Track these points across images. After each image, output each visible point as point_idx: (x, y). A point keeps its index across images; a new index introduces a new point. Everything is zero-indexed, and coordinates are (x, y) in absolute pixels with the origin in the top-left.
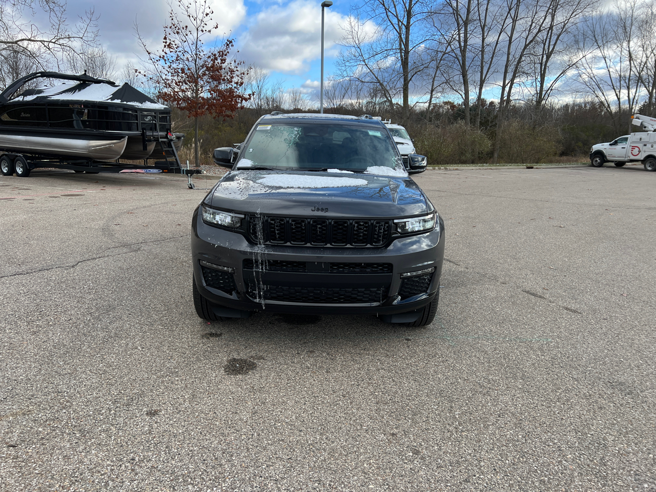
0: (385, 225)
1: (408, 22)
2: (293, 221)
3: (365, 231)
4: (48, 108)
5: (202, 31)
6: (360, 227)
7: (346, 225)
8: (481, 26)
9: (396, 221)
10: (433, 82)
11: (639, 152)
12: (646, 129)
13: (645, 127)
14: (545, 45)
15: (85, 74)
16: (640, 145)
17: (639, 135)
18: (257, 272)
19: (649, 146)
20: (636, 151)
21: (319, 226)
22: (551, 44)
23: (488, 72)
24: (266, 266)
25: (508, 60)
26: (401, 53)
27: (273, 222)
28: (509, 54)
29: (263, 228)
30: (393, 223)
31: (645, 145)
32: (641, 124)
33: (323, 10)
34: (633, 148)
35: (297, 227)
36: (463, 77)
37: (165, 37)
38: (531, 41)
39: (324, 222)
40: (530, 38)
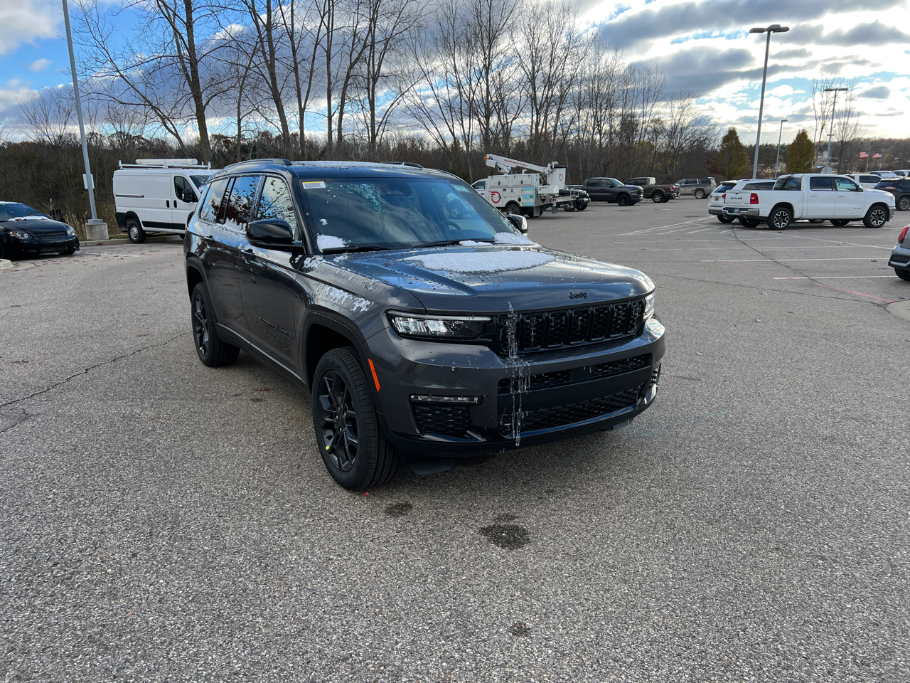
0: (639, 306)
1: (189, 18)
2: (552, 316)
3: (623, 316)
6: (619, 312)
8: (288, 32)
9: (646, 299)
11: (500, 197)
12: (501, 171)
13: (500, 169)
14: (368, 65)
16: (500, 190)
17: (496, 178)
18: (517, 395)
19: (509, 190)
20: (496, 197)
21: (581, 318)
22: (375, 63)
23: (307, 96)
24: (528, 383)
25: (330, 83)
26: (182, 62)
27: (529, 321)
28: (329, 74)
29: (517, 334)
31: (505, 190)
32: (496, 165)
34: (493, 193)
35: (556, 324)
36: (276, 102)
38: (357, 59)
39: (587, 311)
40: (355, 56)
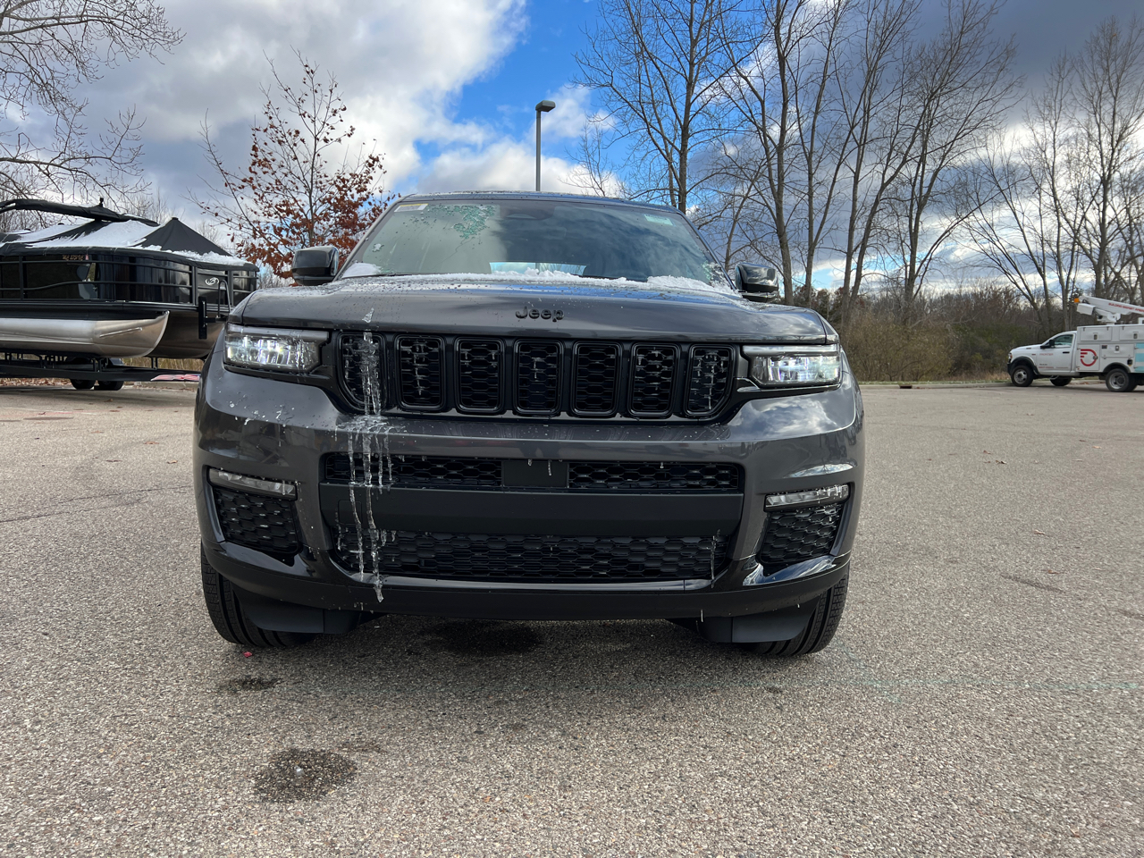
0: (719, 359)
1: (684, 145)
2: (464, 345)
3: (666, 374)
4: (24, 265)
5: (326, 141)
6: (651, 362)
7: (612, 356)
8: (805, 152)
9: (748, 349)
10: (729, 243)
11: (1095, 358)
12: (1102, 320)
13: (1101, 317)
14: (914, 186)
15: (101, 205)
16: (1096, 348)
17: (1091, 330)
18: (360, 492)
19: (1111, 348)
20: (1089, 357)
21: (538, 359)
22: (924, 185)
23: (821, 228)
24: (385, 474)
25: (854, 210)
26: (672, 195)
27: (407, 348)
28: (855, 200)
29: (380, 367)
30: (743, 355)
31: (1104, 347)
32: (1094, 311)
33: (539, 117)
34: (1084, 352)
35: (474, 363)
36: (780, 236)
37: (254, 146)
38: (892, 178)
39: (553, 349)
40: (890, 172)
